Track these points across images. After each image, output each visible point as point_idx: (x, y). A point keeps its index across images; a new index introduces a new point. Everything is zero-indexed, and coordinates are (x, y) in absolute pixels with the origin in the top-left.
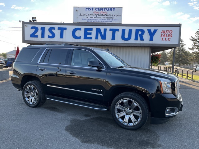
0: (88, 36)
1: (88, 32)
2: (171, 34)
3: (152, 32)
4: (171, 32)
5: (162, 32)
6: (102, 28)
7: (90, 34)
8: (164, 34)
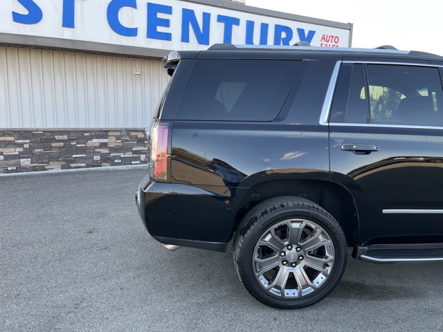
0: (160, 29)
1: (160, 15)
2: (336, 45)
3: (306, 35)
4: (337, 39)
5: (323, 38)
6: (199, 10)
7: (166, 23)
8: (326, 43)
